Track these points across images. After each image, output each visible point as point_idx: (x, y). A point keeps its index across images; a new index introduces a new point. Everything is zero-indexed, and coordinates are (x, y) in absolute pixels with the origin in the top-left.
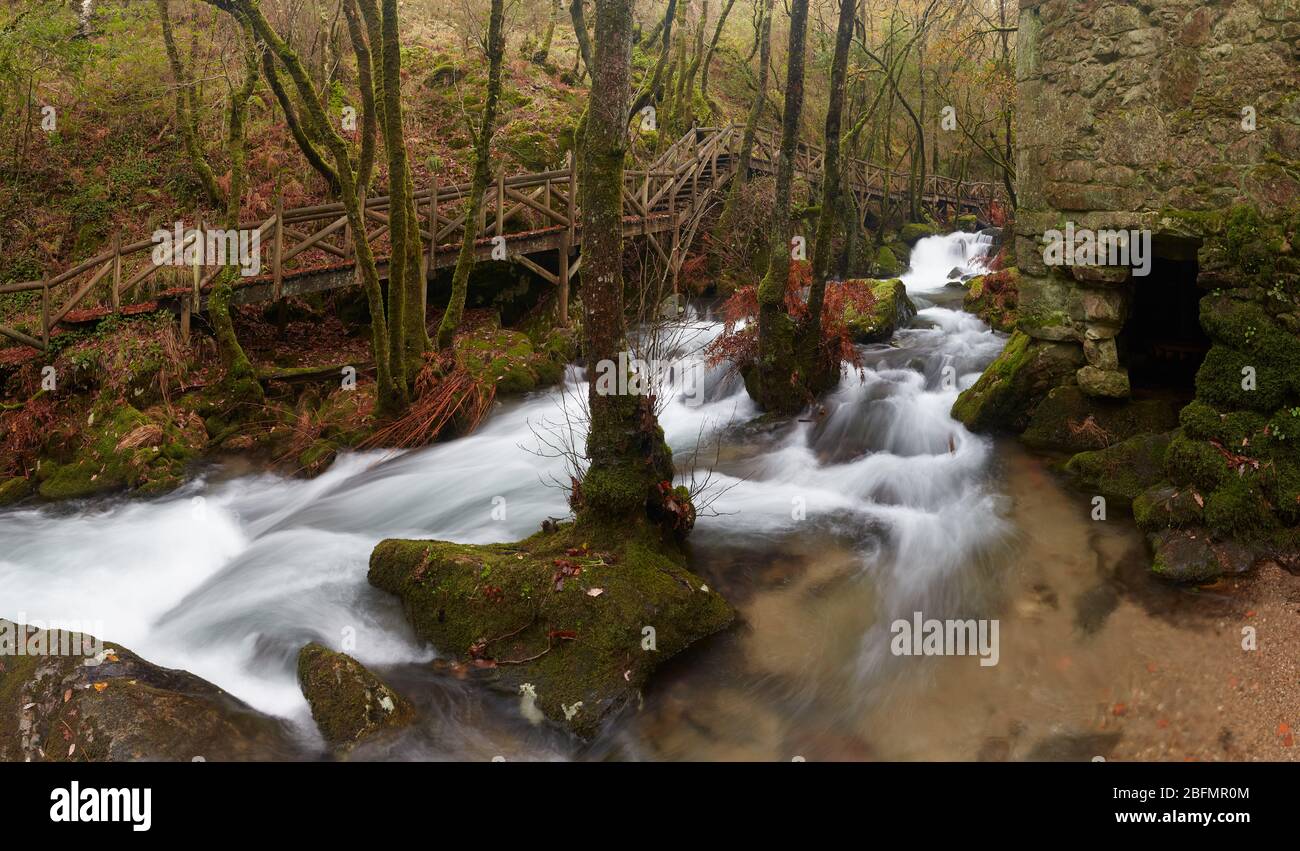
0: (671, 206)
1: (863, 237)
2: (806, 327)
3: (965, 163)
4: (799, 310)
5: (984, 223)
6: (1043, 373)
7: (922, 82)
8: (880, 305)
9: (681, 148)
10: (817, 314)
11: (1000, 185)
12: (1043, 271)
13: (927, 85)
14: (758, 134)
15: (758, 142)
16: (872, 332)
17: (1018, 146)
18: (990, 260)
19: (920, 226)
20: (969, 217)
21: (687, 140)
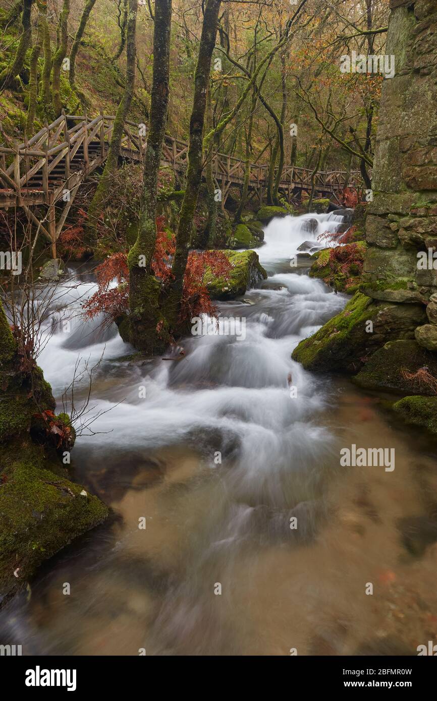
0: (46, 183)
1: (223, 217)
2: (170, 287)
3: (323, 156)
4: (165, 273)
5: (337, 205)
6: (380, 328)
7: (284, 87)
8: (235, 270)
9: (52, 132)
10: (180, 276)
11: (355, 173)
12: (393, 244)
13: (289, 89)
14: (126, 127)
15: (126, 133)
16: (227, 292)
17: (378, 138)
18: (339, 236)
19: (275, 209)
20: (322, 200)
21: (58, 125)
